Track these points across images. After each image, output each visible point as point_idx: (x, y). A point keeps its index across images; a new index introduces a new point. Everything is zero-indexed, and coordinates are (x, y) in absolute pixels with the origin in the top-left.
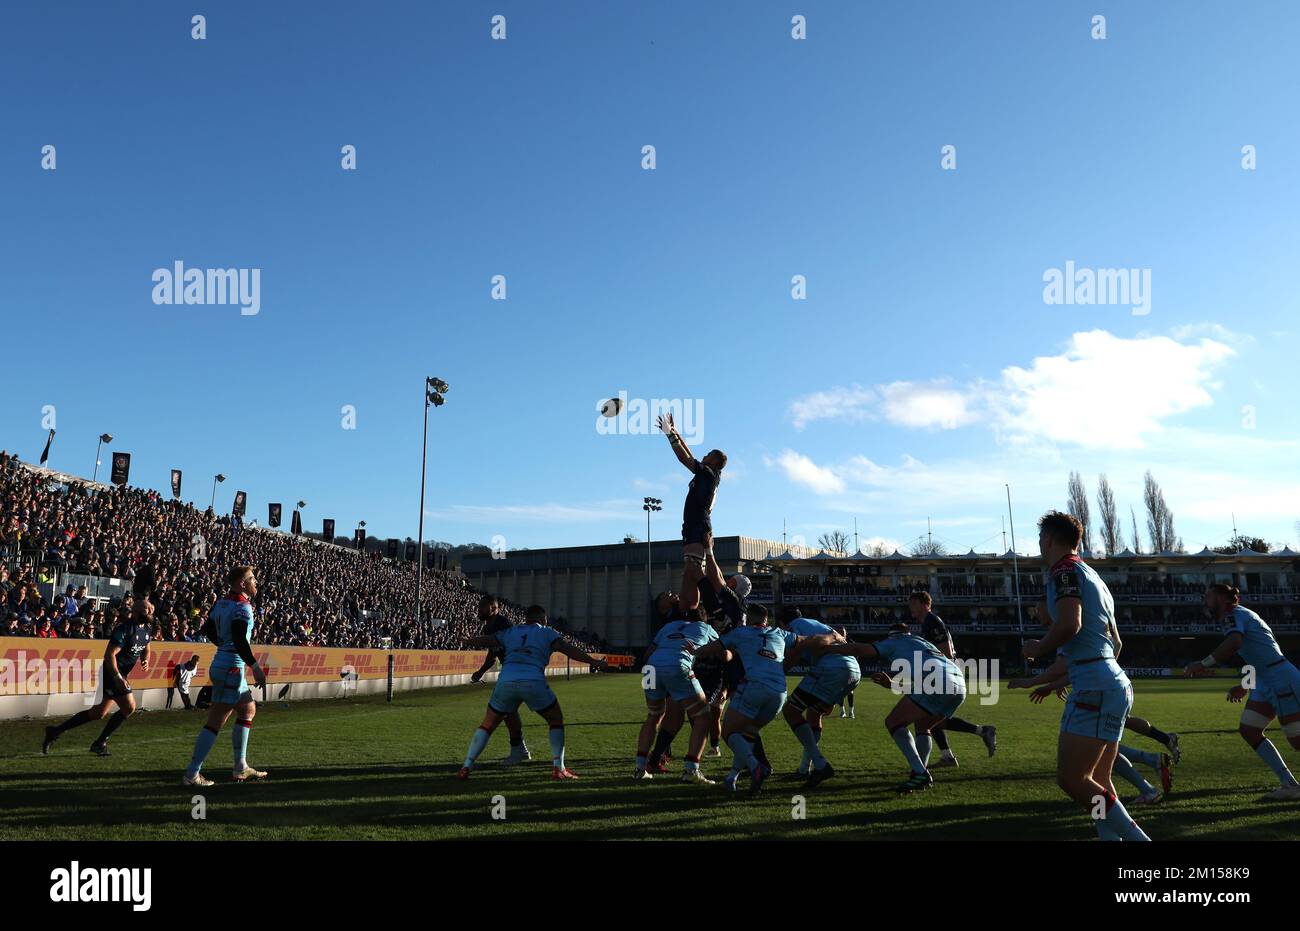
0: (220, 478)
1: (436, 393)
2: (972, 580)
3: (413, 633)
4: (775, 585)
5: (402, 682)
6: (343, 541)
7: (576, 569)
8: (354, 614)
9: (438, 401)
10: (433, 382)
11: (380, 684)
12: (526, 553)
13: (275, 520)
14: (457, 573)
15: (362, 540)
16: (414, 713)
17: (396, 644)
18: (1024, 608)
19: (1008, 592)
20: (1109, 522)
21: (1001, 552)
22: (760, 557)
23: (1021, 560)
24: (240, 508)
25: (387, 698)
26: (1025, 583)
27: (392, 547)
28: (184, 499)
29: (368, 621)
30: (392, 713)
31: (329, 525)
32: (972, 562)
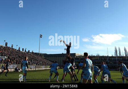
0: (17, 45)
1: (41, 36)
2: (103, 59)
3: (38, 63)
4: (80, 59)
5: (37, 69)
6: (30, 53)
7: (57, 57)
8: (32, 61)
9: (41, 37)
10: (41, 35)
11: (34, 69)
12: (51, 54)
13: (23, 50)
14: (43, 57)
15: (33, 53)
16: (38, 73)
17: (36, 65)
18: (109, 62)
19: (107, 60)
20: (120, 52)
21: (107, 56)
22: (78, 56)
23: (109, 57)
24: (19, 49)
25: (35, 71)
26: (109, 59)
27: (36, 53)
28: (13, 48)
29: (33, 62)
30: (36, 73)
31: (29, 51)
32: (103, 57)
